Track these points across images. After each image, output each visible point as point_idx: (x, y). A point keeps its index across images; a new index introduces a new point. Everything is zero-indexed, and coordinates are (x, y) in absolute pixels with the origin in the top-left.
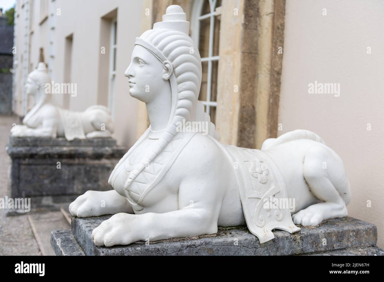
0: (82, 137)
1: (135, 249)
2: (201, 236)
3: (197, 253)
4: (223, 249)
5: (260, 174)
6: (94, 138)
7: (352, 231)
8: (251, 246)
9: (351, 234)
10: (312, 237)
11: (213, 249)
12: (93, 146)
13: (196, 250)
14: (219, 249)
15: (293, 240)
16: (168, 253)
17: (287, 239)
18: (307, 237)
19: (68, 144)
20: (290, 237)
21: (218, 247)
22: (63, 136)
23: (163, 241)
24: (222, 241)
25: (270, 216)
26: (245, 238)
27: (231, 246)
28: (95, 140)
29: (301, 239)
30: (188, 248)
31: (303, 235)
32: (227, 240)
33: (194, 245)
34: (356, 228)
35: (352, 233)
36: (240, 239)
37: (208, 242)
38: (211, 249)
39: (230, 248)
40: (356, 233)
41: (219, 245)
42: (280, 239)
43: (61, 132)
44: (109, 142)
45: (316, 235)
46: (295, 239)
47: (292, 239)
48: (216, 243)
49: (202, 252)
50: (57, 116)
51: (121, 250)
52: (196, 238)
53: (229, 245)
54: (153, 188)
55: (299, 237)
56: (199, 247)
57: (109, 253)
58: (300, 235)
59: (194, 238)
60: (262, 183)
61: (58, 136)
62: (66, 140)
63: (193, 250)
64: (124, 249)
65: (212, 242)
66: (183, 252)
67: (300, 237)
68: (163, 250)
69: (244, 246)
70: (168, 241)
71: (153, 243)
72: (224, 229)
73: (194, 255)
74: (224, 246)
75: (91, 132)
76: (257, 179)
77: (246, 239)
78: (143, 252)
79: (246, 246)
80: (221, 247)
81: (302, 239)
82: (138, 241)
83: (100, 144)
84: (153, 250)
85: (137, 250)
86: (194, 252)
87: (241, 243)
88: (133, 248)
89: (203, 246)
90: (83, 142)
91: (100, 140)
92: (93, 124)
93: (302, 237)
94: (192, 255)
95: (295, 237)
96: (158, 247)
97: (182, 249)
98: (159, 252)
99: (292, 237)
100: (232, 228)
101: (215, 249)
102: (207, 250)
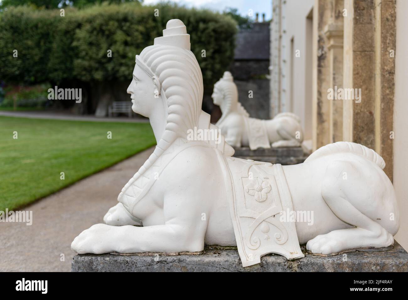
0: (267, 146)
1: (104, 259)
2: (182, 252)
3: (169, 269)
4: (199, 268)
5: (258, 192)
6: (279, 147)
7: (374, 265)
8: (232, 269)
9: (372, 268)
10: (314, 266)
11: (187, 267)
12: (278, 156)
13: (167, 266)
14: (194, 268)
15: (288, 267)
16: (137, 266)
17: (279, 265)
18: (307, 266)
19: (251, 154)
20: (283, 263)
21: (193, 266)
22: (248, 146)
23: (138, 254)
24: (198, 260)
25: (268, 239)
26: (226, 259)
27: (209, 266)
28: (280, 150)
29: (298, 267)
30: (159, 264)
31: (302, 263)
32: (204, 260)
33: (166, 261)
34: (381, 261)
35: (375, 267)
36: (220, 260)
37: (182, 260)
38: (184, 267)
39: (206, 268)
40: (381, 267)
41: (193, 263)
42: (270, 264)
43: (245, 142)
44: (294, 151)
45: (320, 265)
46: (290, 267)
47: (286, 266)
48: (190, 261)
49: (175, 269)
50: (241, 125)
51: (90, 259)
52: (175, 255)
53: (206, 265)
54: (139, 201)
55: (296, 265)
56: (171, 264)
57: (78, 260)
58: (299, 262)
59: (172, 254)
60: (259, 202)
61: (242, 146)
62: (250, 150)
63: (164, 266)
64: (94, 258)
65: (186, 260)
66: (154, 267)
67: (298, 265)
68: (132, 263)
69: (224, 268)
70: (143, 254)
71: (127, 255)
72: (222, 248)
73: (166, 271)
74: (200, 266)
75: (277, 141)
76: (253, 196)
77: (227, 261)
78: (111, 263)
79: (226, 267)
80: (197, 266)
81: (300, 268)
82: (113, 252)
83: (285, 153)
84: (122, 261)
85: (106, 260)
86: (166, 268)
87: (220, 265)
88: (102, 258)
89: (176, 263)
90: (266, 151)
91: (285, 149)
92: (278, 132)
93: (300, 265)
94: (163, 271)
95: (291, 264)
96: (126, 259)
97: (152, 264)
98: (128, 264)
99: (286, 263)
100: (231, 248)
101: (189, 268)
102: (180, 268)
